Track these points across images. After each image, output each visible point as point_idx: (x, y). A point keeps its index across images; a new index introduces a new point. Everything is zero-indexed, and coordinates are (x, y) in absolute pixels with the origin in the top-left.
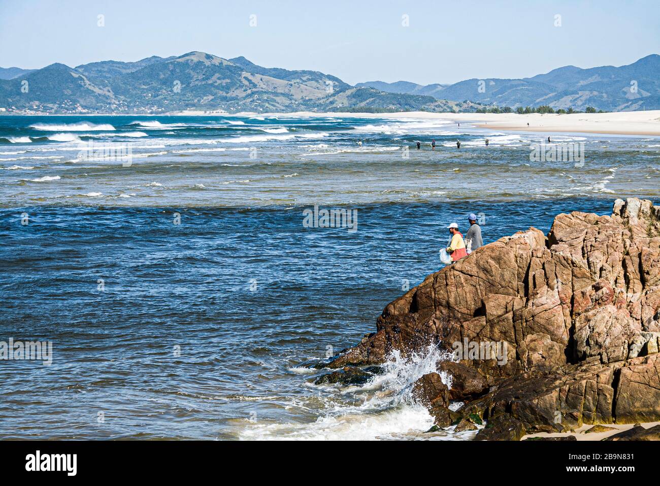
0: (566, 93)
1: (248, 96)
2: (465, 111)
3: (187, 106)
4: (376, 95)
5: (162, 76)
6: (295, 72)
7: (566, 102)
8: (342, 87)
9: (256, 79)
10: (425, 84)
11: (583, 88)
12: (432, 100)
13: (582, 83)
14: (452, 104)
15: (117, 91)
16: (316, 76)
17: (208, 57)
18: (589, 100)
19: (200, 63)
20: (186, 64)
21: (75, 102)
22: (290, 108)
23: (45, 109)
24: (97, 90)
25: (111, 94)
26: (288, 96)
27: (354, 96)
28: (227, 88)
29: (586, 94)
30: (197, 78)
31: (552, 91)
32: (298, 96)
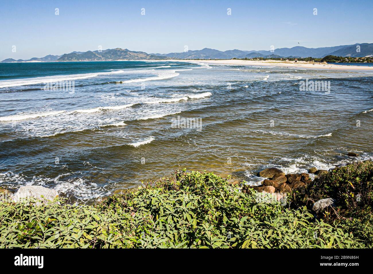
0: (190, 55)
1: (130, 57)
2: (173, 59)
3: (118, 59)
4: (155, 56)
5: (112, 53)
6: (138, 52)
7: (190, 57)
8: (148, 55)
9: (131, 53)
10: (162, 54)
11: (193, 54)
12: (166, 57)
13: (193, 53)
14: (170, 58)
15: (103, 56)
16: (142, 53)
17: (121, 49)
18: (194, 57)
19: (119, 50)
20: (116, 51)
21: (95, 58)
22: (138, 59)
23: (89, 60)
24: (99, 56)
25: (102, 57)
26: (137, 56)
27: (150, 56)
28: (125, 55)
29: (194, 56)
30: (119, 53)
31: (187, 55)
32: (139, 57)
